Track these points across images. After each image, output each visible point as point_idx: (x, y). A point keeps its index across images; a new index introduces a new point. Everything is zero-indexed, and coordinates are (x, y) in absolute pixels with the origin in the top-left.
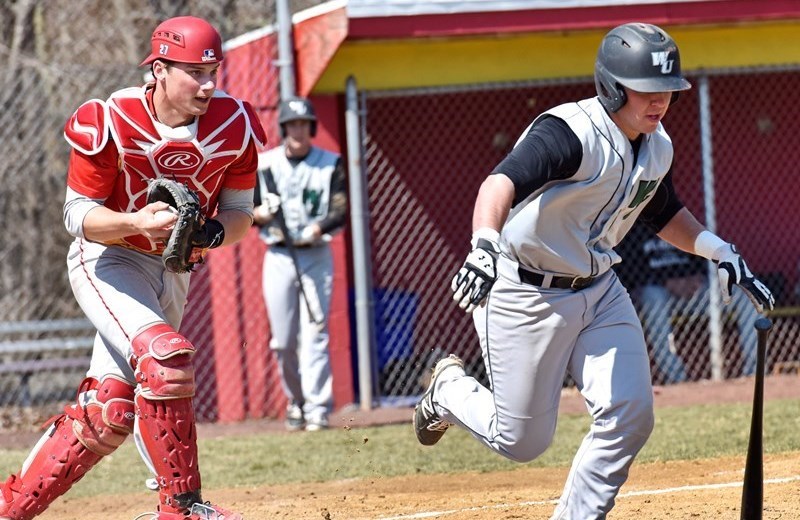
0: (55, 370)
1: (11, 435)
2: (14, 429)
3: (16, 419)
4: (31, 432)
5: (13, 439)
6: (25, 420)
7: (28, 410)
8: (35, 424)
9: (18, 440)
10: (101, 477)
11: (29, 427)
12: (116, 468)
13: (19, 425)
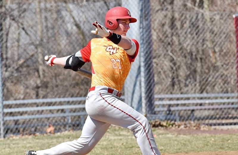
0: (205, 109)
1: (187, 130)
2: (187, 128)
3: (188, 125)
4: (193, 129)
5: (187, 131)
6: (191, 126)
7: (192, 122)
8: (194, 127)
9: (188, 132)
10: (208, 145)
11: (192, 128)
12: (214, 143)
13: (189, 127)
